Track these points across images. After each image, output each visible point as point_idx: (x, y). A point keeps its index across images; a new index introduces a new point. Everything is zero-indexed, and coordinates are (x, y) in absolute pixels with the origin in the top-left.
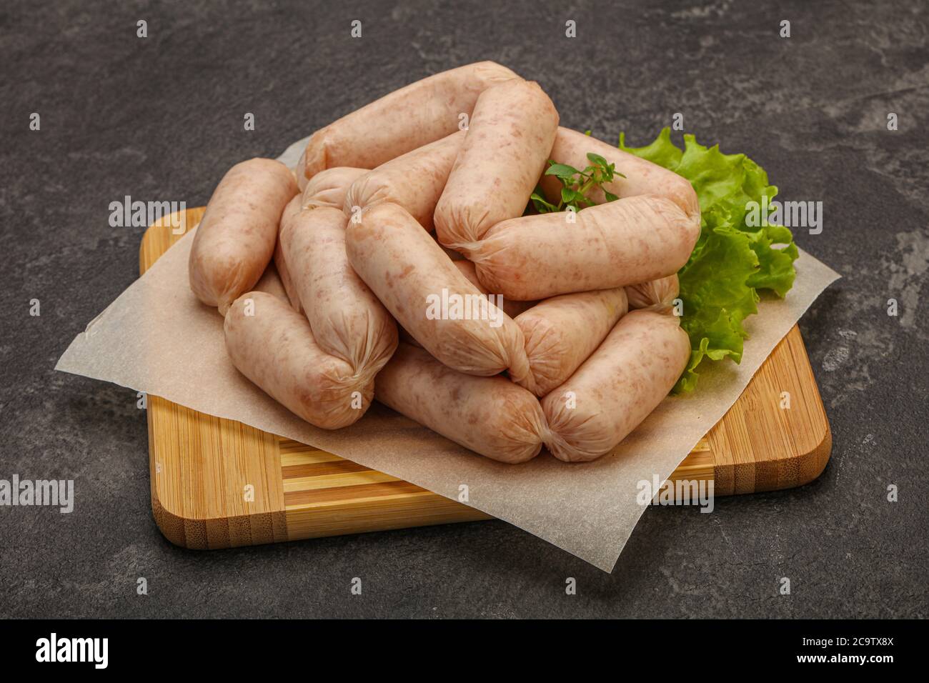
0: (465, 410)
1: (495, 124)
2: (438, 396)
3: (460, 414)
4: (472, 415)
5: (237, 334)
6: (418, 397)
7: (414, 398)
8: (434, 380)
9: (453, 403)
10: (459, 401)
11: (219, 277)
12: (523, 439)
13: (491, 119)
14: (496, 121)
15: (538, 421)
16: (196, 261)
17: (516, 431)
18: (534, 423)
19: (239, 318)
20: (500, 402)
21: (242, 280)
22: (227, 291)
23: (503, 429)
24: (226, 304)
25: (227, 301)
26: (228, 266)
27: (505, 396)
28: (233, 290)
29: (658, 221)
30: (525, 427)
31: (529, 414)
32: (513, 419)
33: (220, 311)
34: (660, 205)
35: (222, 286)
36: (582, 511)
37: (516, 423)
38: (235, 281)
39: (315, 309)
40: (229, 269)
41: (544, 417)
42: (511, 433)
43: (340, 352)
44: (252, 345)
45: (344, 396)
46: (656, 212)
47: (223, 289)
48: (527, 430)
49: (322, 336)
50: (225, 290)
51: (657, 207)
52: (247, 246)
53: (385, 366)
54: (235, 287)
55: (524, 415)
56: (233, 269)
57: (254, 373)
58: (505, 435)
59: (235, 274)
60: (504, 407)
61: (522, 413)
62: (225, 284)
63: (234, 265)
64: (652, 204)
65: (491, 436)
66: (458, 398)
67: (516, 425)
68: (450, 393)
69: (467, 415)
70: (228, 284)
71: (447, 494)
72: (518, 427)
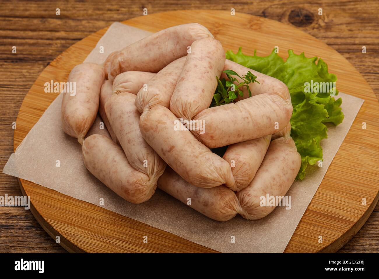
0: (201, 200)
1: (201, 61)
2: (188, 192)
3: (199, 201)
4: (205, 202)
5: (90, 156)
6: (178, 191)
7: (176, 191)
8: (185, 184)
9: (195, 196)
10: (198, 195)
11: (78, 126)
12: (229, 213)
13: (200, 58)
14: (201, 59)
15: (236, 205)
16: (65, 118)
17: (226, 211)
18: (234, 206)
19: (91, 148)
20: (219, 197)
21: (88, 126)
22: (82, 132)
23: (220, 210)
24: (82, 138)
25: (82, 137)
26: (82, 120)
27: (221, 194)
28: (85, 131)
29: (275, 107)
30: (230, 208)
31: (232, 203)
32: (225, 205)
33: (79, 141)
34: (274, 98)
35: (79, 130)
36: (258, 246)
37: (226, 207)
38: (85, 127)
39: (128, 149)
40: (83, 122)
41: (239, 203)
42: (224, 211)
43: (142, 170)
44: (98, 163)
45: (145, 191)
46: (273, 102)
47: (80, 131)
48: (231, 209)
49: (133, 163)
50: (81, 132)
51: (273, 99)
52: (89, 109)
53: (162, 175)
54: (86, 130)
55: (230, 203)
56: (84, 121)
57: (99, 176)
58: (221, 212)
59: (85, 124)
60: (220, 200)
61: (229, 202)
62: (81, 129)
63: (85, 119)
64: (270, 98)
65: (214, 213)
66: (198, 194)
67: (226, 208)
68: (194, 190)
69: (202, 202)
70: (82, 129)
71: (195, 241)
72: (227, 209)
